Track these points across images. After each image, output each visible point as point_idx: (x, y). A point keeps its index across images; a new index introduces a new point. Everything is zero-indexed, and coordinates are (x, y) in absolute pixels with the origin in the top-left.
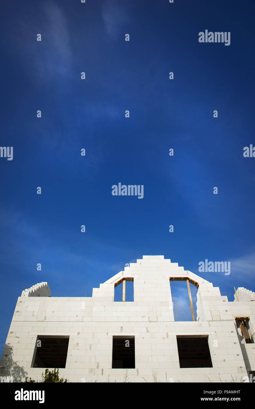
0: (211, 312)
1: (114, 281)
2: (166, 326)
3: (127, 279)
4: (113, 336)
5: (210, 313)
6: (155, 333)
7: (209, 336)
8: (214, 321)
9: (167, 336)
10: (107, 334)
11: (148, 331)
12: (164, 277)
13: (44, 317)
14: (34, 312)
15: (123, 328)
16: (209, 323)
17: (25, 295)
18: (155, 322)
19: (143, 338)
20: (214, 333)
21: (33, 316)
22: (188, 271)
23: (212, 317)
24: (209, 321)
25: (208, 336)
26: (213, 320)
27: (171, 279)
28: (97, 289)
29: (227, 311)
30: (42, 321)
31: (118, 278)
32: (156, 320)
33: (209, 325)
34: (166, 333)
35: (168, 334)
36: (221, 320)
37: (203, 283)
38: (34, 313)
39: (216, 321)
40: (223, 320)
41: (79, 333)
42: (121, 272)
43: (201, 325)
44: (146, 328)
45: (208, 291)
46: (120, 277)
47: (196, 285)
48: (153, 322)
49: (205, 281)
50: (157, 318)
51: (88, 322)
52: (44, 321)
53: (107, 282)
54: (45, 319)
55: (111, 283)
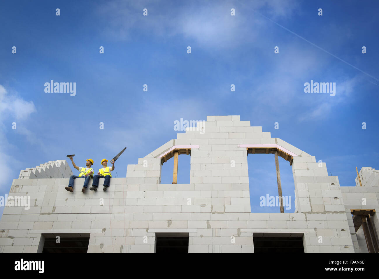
0: (310, 199)
1: (159, 155)
2: (238, 220)
3: (181, 151)
4: (157, 234)
5: (309, 201)
6: (221, 229)
7: (305, 235)
8: (314, 213)
9: (238, 234)
10: (147, 231)
11: (209, 227)
12: (238, 147)
13: (53, 207)
14: (36, 200)
15: (171, 222)
16: (306, 215)
17: (24, 177)
18: (221, 213)
19: (202, 236)
20: (313, 231)
21: (35, 206)
22: (278, 139)
23: (311, 207)
24: (305, 213)
25: (303, 234)
26: (313, 211)
27: (250, 151)
28: (133, 166)
29: (336, 198)
30: (49, 213)
31: (167, 150)
32: (223, 211)
33: (306, 218)
34: (238, 230)
35: (240, 230)
36: (325, 212)
37: (300, 156)
38: (37, 202)
39: (317, 213)
40: (329, 212)
41: (104, 230)
42: (172, 141)
43: (293, 218)
44: (206, 222)
45: (308, 169)
46: (169, 149)
47: (290, 159)
48: (218, 213)
49: (304, 154)
50: (225, 207)
51: (119, 213)
52: (51, 213)
53: (149, 155)
54: (53, 210)
55: (156, 157)
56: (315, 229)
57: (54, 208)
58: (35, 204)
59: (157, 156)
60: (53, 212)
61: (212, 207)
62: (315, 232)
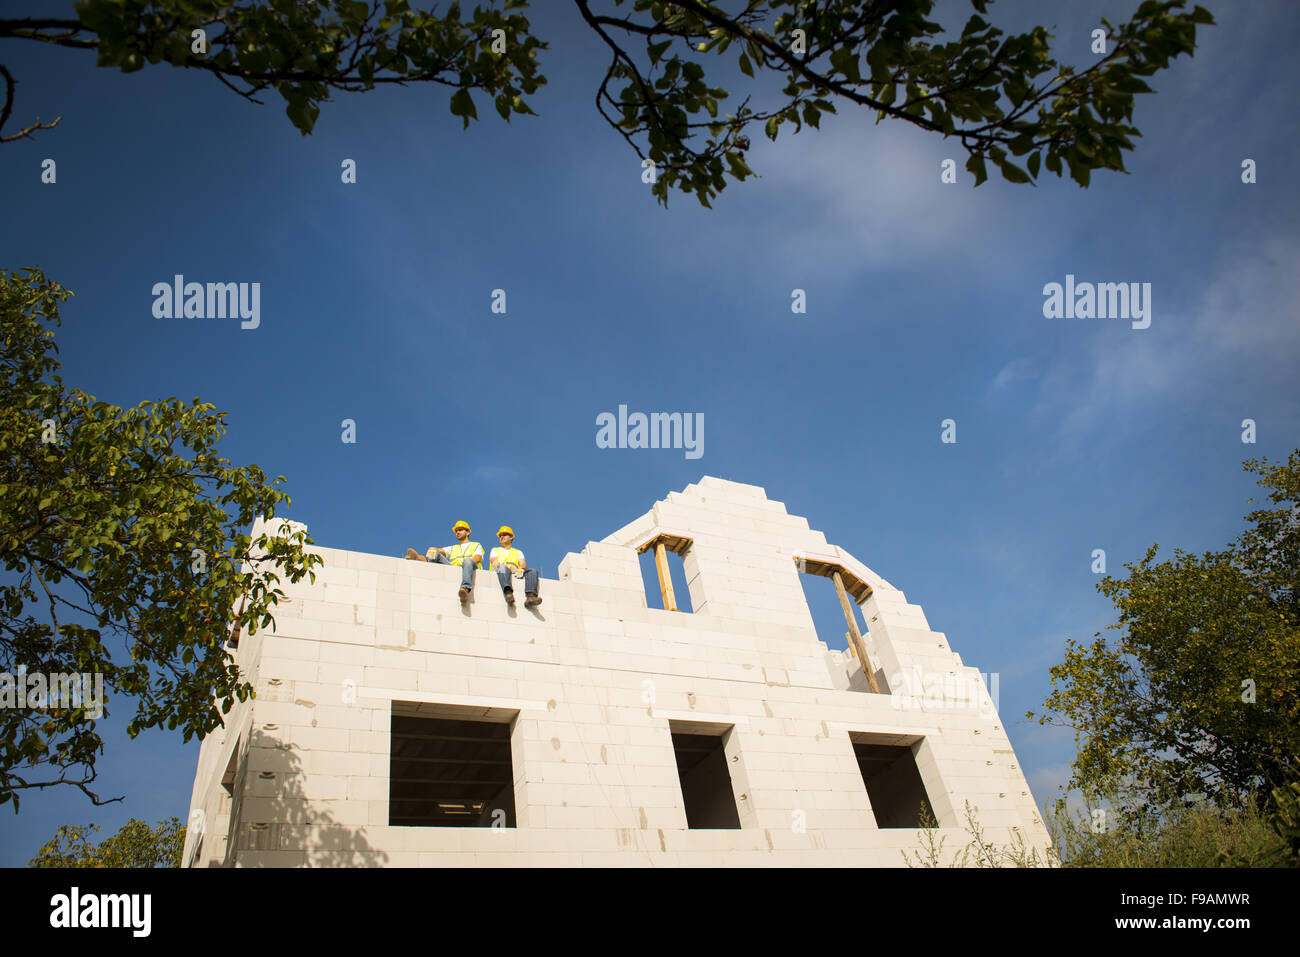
1: (632, 540)
2: (817, 702)
4: (672, 722)
6: (791, 720)
7: (927, 740)
9: (824, 733)
11: (770, 714)
12: (778, 553)
18: (782, 685)
19: (761, 733)
20: (936, 732)
22: (838, 548)
25: (921, 738)
27: (801, 565)
31: (646, 534)
32: (786, 682)
34: (822, 724)
38: (357, 612)
41: (552, 704)
46: (648, 532)
47: (863, 589)
51: (577, 666)
52: (407, 649)
53: (611, 539)
54: (409, 640)
55: (626, 545)
56: (940, 729)
57: (411, 636)
58: (356, 620)
59: (628, 543)
60: (409, 645)
61: (764, 672)
62: (939, 734)
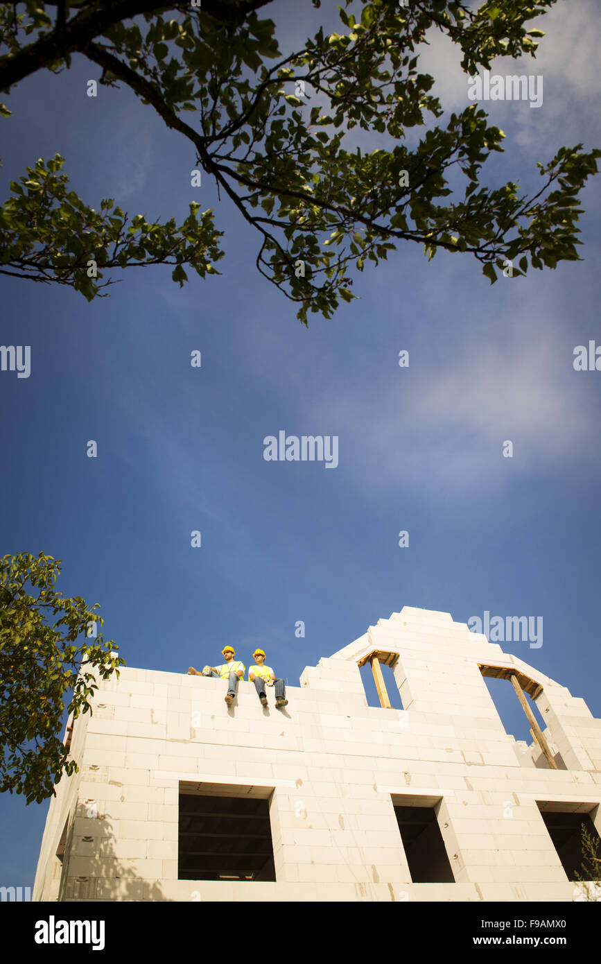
1: (353, 657)
2: (508, 777)
3: (383, 656)
4: (393, 795)
5: (586, 753)
6: (488, 792)
9: (516, 802)
10: (375, 789)
11: (471, 788)
12: (465, 661)
13: (188, 729)
15: (410, 775)
16: (591, 776)
18: (479, 764)
19: (465, 803)
22: (512, 656)
23: (592, 762)
24: (589, 772)
26: (597, 769)
30: (184, 740)
31: (364, 651)
32: (480, 761)
33: (593, 780)
34: (513, 795)
35: (516, 795)
37: (550, 685)
38: (155, 714)
41: (299, 782)
42: (364, 636)
43: (577, 778)
44: (463, 778)
45: (565, 705)
46: (366, 649)
48: (475, 764)
50: (482, 756)
51: (316, 752)
52: (190, 742)
53: (337, 655)
54: (191, 734)
58: (152, 720)
59: (350, 658)
60: (191, 738)
61: (463, 755)
